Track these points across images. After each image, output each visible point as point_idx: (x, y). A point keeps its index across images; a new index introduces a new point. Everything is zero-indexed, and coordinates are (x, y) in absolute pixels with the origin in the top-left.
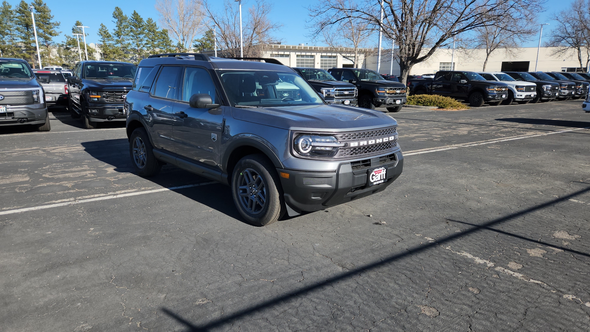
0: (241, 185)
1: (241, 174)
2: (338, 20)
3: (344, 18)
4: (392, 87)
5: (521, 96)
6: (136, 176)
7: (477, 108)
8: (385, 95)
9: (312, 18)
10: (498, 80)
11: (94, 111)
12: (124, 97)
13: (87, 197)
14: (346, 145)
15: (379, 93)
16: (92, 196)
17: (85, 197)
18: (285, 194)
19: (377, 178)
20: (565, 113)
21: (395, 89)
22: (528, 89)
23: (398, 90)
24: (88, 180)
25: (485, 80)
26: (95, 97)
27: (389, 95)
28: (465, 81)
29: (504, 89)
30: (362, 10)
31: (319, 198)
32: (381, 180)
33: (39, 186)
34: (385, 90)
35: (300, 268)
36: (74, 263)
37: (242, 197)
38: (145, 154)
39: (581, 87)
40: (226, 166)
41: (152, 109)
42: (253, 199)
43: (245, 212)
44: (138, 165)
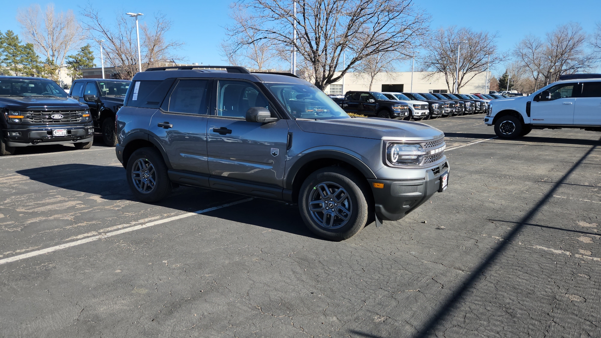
0: (312, 201)
1: (315, 188)
2: (254, 41)
3: (261, 39)
5: (418, 113)
6: (137, 202)
10: (398, 100)
11: (14, 134)
12: (53, 117)
13: (109, 229)
14: (427, 153)
16: (115, 227)
17: (108, 229)
18: (376, 205)
20: (460, 127)
22: (423, 107)
24: (84, 211)
25: (387, 99)
26: (16, 118)
28: (373, 101)
29: (406, 108)
30: (278, 32)
31: (408, 206)
33: (29, 222)
34: (315, 109)
35: (426, 276)
36: (194, 298)
37: (314, 213)
38: (154, 178)
39: (458, 105)
40: (293, 181)
41: (171, 126)
42: (331, 213)
43: (320, 228)
44: (140, 190)
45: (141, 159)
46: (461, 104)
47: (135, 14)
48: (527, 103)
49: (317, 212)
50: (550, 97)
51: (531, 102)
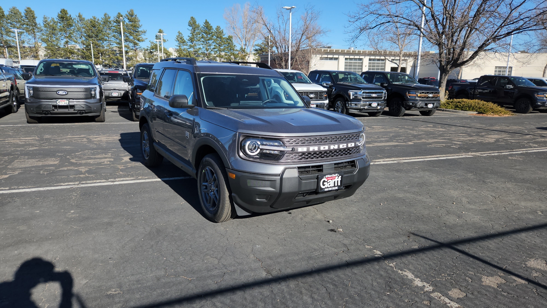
0: (203, 182)
1: (203, 171)
2: (376, 26)
3: (383, 23)
4: (424, 91)
6: (143, 165)
7: (523, 115)
8: (416, 98)
9: (351, 23)
14: (293, 150)
15: (409, 96)
16: (95, 181)
17: (89, 181)
18: (233, 194)
19: (330, 185)
21: (428, 93)
23: (430, 94)
24: (102, 166)
25: (535, 86)
27: (421, 99)
28: (511, 87)
30: (401, 16)
31: (265, 200)
32: (335, 186)
34: (417, 93)
35: (226, 269)
37: (204, 193)
41: (153, 107)
42: (211, 195)
43: (205, 208)
44: (145, 156)
45: (145, 132)
47: (290, 8)
49: (207, 193)
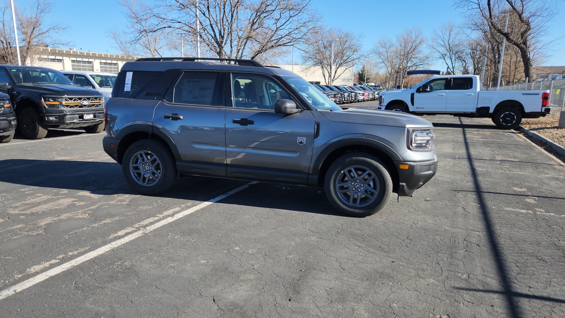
1: (342, 172)
2: (158, 29)
6: (139, 196)
13: (142, 223)
16: (147, 221)
17: (140, 223)
18: (401, 184)
24: (91, 208)
33: (43, 223)
38: (158, 170)
40: (320, 167)
41: (181, 117)
42: (358, 193)
43: (348, 207)
44: (140, 183)
45: (142, 152)
46: (341, 95)
48: (411, 94)
49: (342, 193)
50: (428, 90)
51: (414, 93)
